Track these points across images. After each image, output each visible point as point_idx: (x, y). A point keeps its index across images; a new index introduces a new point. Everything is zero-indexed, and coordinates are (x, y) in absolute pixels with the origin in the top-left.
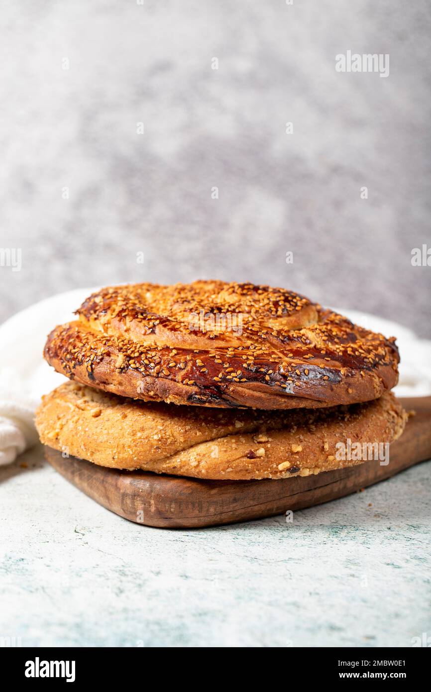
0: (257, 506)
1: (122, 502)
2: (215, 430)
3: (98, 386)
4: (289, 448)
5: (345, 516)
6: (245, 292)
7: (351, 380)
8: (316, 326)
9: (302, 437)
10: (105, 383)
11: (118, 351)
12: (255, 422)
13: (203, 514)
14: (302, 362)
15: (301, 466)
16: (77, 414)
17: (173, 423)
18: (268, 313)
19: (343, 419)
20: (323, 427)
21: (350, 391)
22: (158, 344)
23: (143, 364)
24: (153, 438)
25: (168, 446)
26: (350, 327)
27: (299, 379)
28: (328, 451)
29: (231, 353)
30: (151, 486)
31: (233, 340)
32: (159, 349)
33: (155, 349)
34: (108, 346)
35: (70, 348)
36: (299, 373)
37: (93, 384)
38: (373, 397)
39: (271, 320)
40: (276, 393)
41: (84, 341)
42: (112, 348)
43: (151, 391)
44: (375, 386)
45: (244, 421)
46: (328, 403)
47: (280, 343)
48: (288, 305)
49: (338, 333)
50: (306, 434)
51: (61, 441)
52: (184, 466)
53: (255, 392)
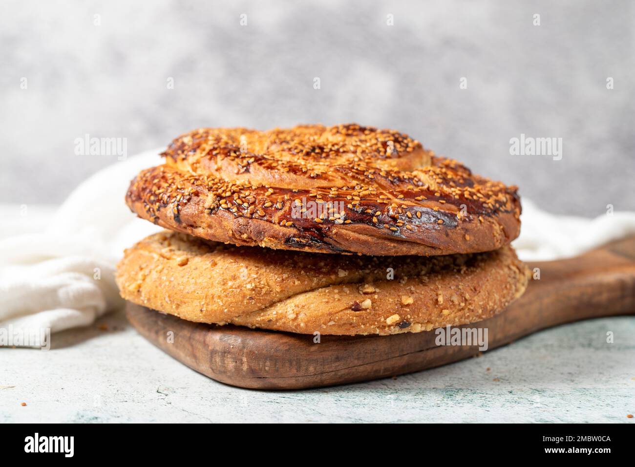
0: (362, 367)
1: (211, 360)
2: (315, 279)
3: (184, 230)
4: (399, 300)
5: (460, 380)
6: (350, 132)
7: (469, 226)
8: (429, 168)
9: (413, 289)
10: (193, 226)
11: (207, 190)
12: (360, 271)
13: (302, 373)
14: (414, 204)
15: (412, 320)
16: (162, 264)
17: (268, 271)
18: (376, 153)
19: (459, 271)
20: (437, 279)
21: (468, 237)
22: (252, 183)
23: (235, 204)
24: (246, 287)
25: (262, 296)
26: (467, 172)
27: (410, 222)
28: (442, 304)
29: (334, 192)
30: (243, 342)
31: (337, 180)
32: (253, 188)
33: (249, 188)
34: (197, 185)
35: (154, 188)
36: (410, 216)
37: (179, 228)
38: (493, 246)
39: (379, 161)
40: (384, 236)
41: (170, 181)
42: (201, 187)
43: (243, 234)
44: (495, 233)
45: (348, 270)
46: (442, 250)
47: (389, 184)
48: (398, 146)
49: (454, 177)
50: (418, 285)
51: (143, 294)
52: (280, 319)
53: (361, 235)
